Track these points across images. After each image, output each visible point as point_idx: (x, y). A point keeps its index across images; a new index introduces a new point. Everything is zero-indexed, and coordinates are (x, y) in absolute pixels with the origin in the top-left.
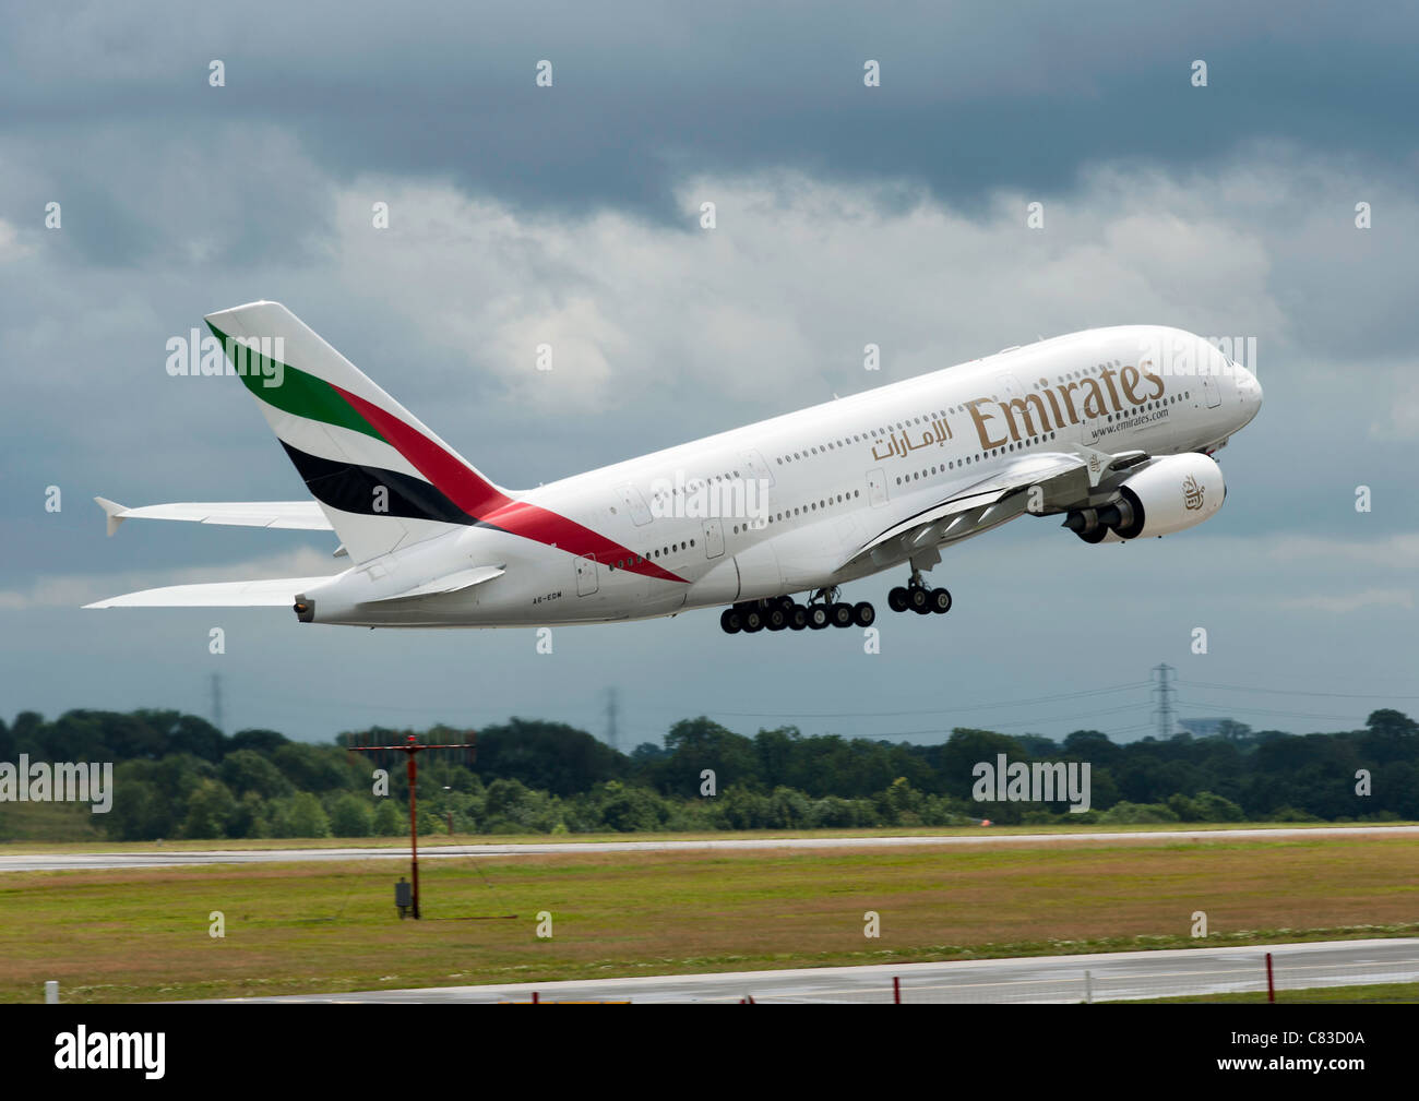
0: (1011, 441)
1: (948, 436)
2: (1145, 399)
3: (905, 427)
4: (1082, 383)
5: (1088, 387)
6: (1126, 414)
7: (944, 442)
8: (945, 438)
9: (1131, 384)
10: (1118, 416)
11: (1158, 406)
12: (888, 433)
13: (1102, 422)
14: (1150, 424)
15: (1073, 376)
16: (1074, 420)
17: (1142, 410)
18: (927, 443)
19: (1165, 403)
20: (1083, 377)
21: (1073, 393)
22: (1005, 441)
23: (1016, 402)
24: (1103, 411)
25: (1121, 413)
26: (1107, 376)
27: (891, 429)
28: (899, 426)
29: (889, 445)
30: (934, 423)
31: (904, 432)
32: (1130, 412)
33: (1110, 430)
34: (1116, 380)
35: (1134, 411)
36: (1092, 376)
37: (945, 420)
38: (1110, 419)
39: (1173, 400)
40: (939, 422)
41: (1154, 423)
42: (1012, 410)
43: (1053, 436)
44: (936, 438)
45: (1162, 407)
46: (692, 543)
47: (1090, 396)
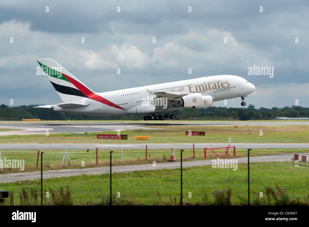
0: (196, 92)
1: (183, 90)
2: (225, 87)
3: (174, 88)
4: (212, 83)
5: (214, 84)
6: (221, 89)
7: (182, 91)
8: (182, 90)
9: (223, 84)
10: (219, 89)
11: (228, 88)
12: (171, 88)
13: (216, 90)
14: (226, 91)
15: (211, 82)
16: (210, 89)
17: (225, 89)
18: (178, 91)
19: (230, 88)
20: (213, 82)
21: (210, 85)
22: (195, 92)
23: (198, 85)
24: (216, 88)
25: (220, 89)
26: (218, 83)
27: (172, 88)
28: (173, 88)
29: (171, 91)
30: (180, 88)
31: (174, 89)
32: (222, 89)
33: (218, 92)
34: (220, 84)
35: (223, 89)
36: (215, 82)
37: (183, 88)
38: (217, 90)
39: (231, 88)
40: (182, 88)
41: (227, 91)
42: (197, 87)
43: (205, 92)
44: (180, 90)
45: (229, 89)
46: (127, 103)
47: (214, 86)
